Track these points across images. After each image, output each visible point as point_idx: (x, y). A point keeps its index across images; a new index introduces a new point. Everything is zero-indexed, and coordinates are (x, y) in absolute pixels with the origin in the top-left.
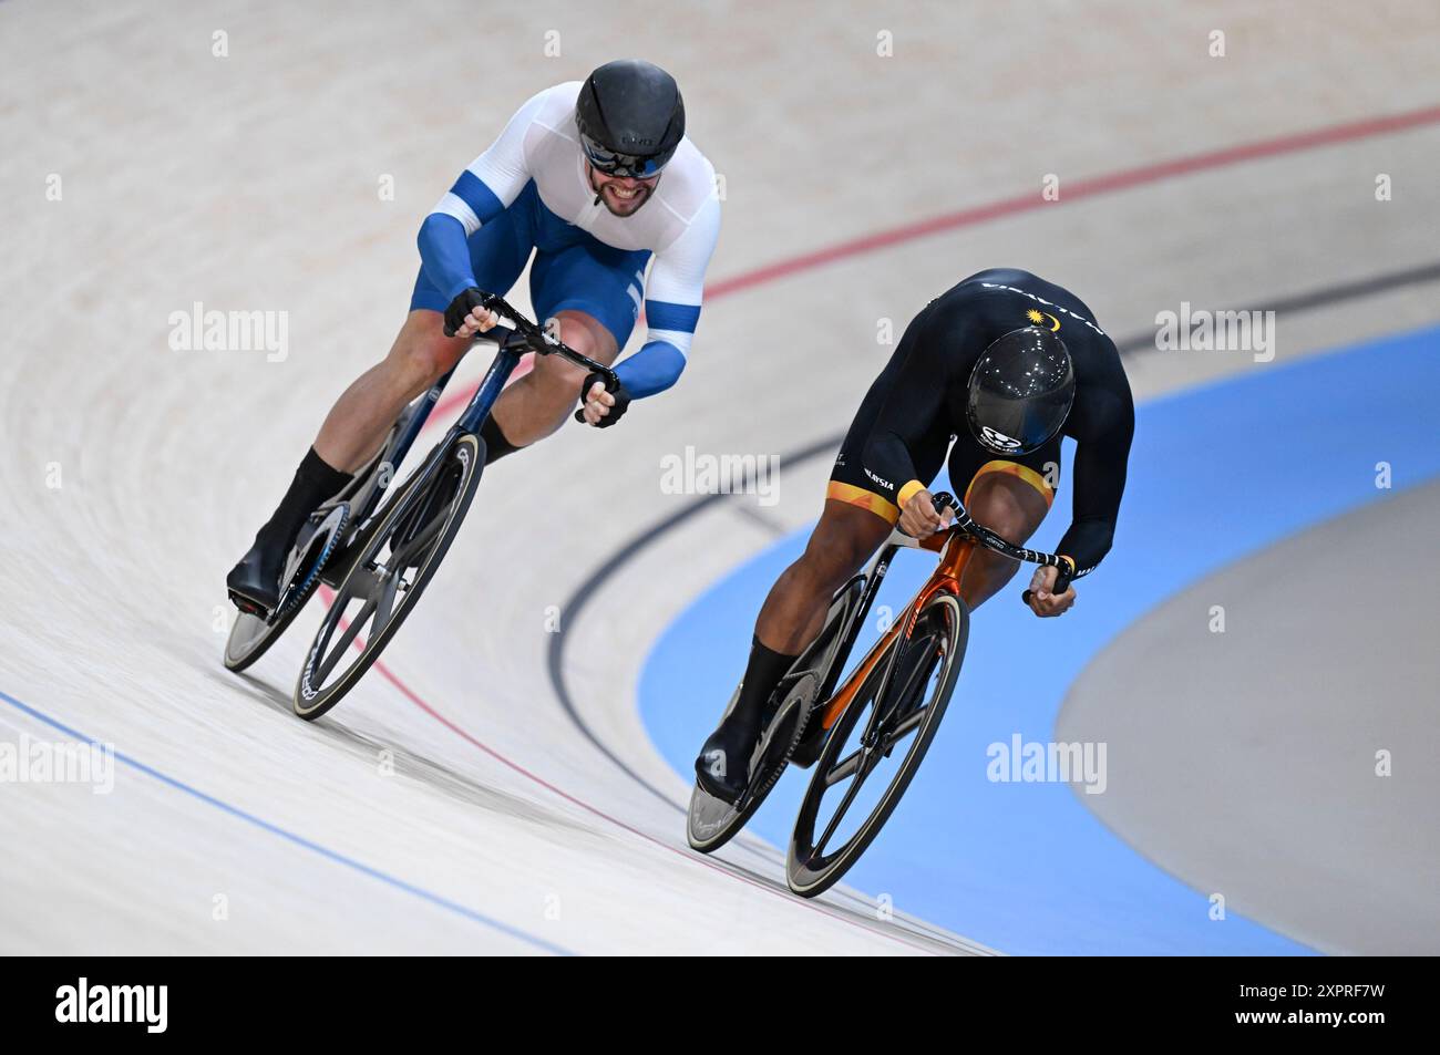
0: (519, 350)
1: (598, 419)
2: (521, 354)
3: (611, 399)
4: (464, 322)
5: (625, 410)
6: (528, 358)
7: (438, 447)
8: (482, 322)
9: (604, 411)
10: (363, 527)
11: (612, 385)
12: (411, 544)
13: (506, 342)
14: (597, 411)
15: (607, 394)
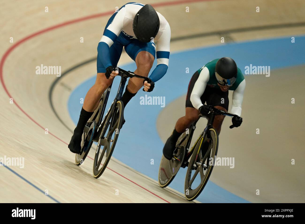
0: (126, 77)
1: (148, 90)
2: (127, 78)
3: (149, 84)
4: (110, 76)
5: (154, 87)
6: (128, 79)
7: (113, 105)
8: (115, 74)
9: (149, 88)
10: (100, 127)
11: (149, 81)
12: (111, 130)
13: (123, 76)
14: (147, 88)
15: (148, 84)
